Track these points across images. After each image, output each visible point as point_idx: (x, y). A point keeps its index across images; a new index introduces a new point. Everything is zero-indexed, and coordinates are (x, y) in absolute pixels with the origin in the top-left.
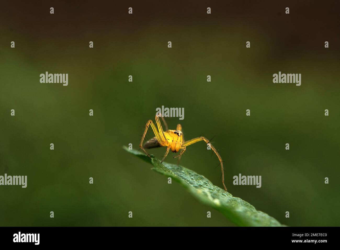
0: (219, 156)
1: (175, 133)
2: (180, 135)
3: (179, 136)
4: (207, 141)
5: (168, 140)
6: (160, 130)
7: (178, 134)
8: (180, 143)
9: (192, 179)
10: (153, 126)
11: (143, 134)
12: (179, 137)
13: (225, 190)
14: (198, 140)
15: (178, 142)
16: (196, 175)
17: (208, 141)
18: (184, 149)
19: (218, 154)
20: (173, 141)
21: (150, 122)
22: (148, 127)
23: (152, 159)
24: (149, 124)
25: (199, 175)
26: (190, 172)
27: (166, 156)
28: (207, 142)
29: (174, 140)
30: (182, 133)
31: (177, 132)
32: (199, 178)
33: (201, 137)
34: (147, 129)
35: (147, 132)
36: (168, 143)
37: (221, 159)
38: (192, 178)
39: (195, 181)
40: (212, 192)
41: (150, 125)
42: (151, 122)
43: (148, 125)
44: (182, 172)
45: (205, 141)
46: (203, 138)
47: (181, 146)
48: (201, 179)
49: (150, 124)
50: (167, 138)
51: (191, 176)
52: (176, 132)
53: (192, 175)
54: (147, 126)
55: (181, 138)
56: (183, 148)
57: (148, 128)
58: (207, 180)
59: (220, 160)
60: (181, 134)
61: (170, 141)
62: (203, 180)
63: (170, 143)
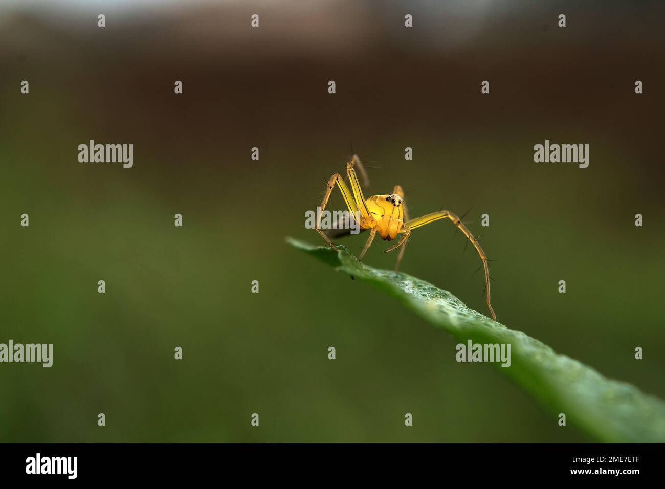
0: (480, 249)
1: (387, 199)
2: (397, 203)
3: (395, 205)
4: (456, 219)
5: (373, 215)
6: (357, 194)
7: (393, 201)
8: (400, 221)
9: (424, 295)
10: (342, 186)
11: (322, 201)
12: (397, 210)
13: (492, 318)
14: (438, 216)
15: (394, 217)
16: (432, 289)
17: (459, 219)
18: (407, 232)
19: (477, 246)
20: (382, 216)
21: (337, 179)
22: (331, 187)
23: (340, 251)
24: (334, 182)
25: (439, 290)
26: (420, 284)
27: (369, 245)
28: (455, 222)
29: (386, 214)
30: (401, 200)
31: (392, 198)
32: (438, 294)
33: (442, 211)
34: (330, 192)
35: (329, 199)
36: (373, 221)
37: (484, 255)
38: (425, 293)
39: (429, 299)
40: (463, 319)
41: (336, 185)
42: (339, 178)
43: (332, 183)
44: (403, 283)
45: (452, 218)
46: (448, 213)
47: (400, 226)
48: (444, 296)
49: (336, 182)
50: (371, 210)
51: (421, 290)
52: (390, 198)
53: (424, 289)
54: (330, 185)
55: (399, 212)
56: (405, 231)
57: (332, 191)
58: (456, 299)
59: (483, 258)
60: (400, 202)
61: (377, 217)
62: (448, 299)
63: (378, 221)
